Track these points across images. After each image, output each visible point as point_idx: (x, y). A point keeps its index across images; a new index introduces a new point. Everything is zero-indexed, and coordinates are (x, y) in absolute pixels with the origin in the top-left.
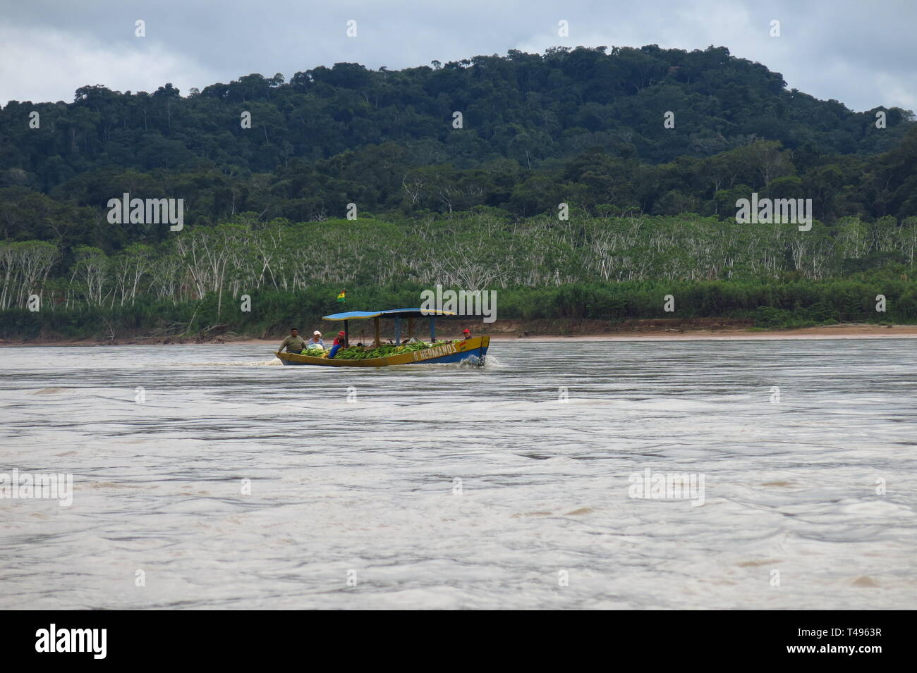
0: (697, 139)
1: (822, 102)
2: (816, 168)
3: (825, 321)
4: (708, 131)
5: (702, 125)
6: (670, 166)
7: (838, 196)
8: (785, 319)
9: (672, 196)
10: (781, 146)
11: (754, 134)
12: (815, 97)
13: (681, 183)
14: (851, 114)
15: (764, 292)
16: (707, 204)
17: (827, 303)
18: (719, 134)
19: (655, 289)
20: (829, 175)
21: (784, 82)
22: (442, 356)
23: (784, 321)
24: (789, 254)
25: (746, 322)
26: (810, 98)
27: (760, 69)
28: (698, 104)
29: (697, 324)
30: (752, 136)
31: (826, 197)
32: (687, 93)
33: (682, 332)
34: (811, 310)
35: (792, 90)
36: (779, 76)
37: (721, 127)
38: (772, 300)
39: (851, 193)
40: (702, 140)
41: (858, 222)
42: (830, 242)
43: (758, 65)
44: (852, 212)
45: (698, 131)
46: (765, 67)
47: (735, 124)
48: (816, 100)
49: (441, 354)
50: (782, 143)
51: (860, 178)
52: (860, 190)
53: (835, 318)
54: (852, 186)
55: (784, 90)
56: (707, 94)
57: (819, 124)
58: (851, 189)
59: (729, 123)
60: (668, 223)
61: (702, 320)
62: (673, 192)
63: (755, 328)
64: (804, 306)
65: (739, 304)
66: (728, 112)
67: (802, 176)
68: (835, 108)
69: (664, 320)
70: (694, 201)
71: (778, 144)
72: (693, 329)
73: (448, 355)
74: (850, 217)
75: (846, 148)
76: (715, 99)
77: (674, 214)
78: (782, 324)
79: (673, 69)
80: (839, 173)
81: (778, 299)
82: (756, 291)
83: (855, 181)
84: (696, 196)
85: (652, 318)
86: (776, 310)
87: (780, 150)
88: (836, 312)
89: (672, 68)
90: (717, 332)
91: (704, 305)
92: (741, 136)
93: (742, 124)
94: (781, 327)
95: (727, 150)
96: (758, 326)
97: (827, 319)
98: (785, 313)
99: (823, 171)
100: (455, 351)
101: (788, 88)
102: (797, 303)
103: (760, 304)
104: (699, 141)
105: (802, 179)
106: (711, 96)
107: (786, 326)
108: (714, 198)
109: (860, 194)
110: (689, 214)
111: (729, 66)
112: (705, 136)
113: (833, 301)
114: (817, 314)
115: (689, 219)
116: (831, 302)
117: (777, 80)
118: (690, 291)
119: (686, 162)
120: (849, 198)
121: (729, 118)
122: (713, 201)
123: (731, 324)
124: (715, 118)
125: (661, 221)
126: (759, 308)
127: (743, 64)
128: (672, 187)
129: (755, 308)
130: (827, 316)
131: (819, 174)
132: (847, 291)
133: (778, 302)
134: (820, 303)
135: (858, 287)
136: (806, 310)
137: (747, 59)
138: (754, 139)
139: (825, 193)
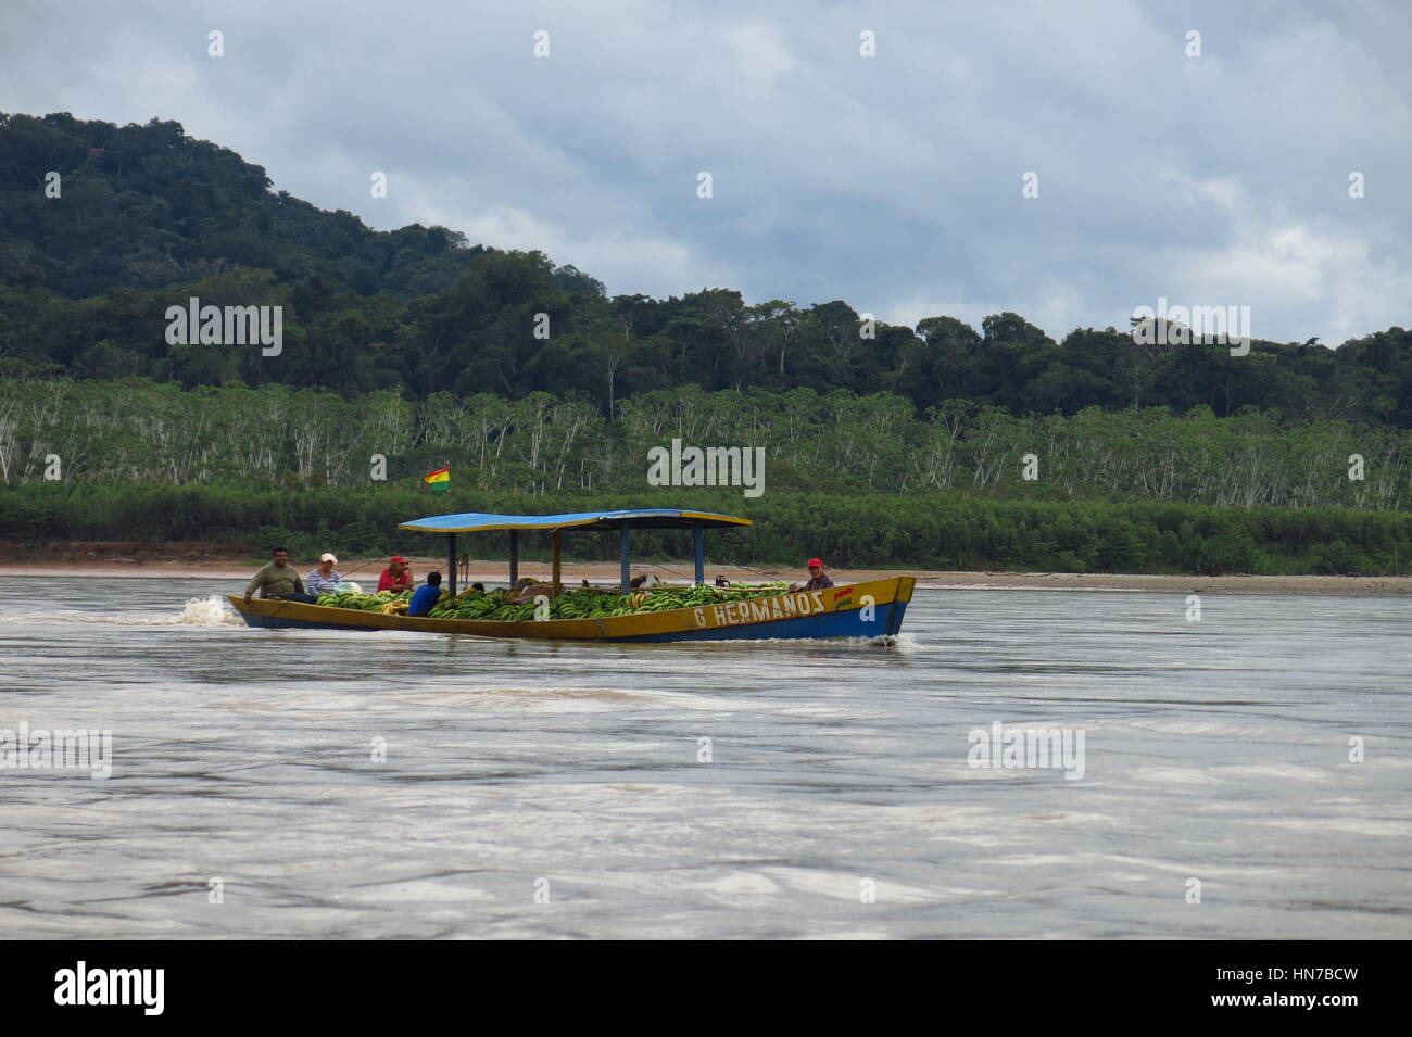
0: (134, 264)
1: (327, 214)
2: (329, 313)
3: (365, 552)
4: (151, 250)
5: (142, 241)
6: (98, 302)
7: (363, 358)
8: (302, 547)
9: (101, 350)
10: (275, 277)
11: (223, 258)
12: (314, 206)
13: (116, 329)
14: (370, 234)
15: (271, 504)
16: (159, 363)
17: (368, 523)
18: (169, 256)
19: (96, 495)
20: (349, 325)
21: (268, 179)
22: (778, 620)
23: (301, 550)
24: (290, 446)
25: (241, 551)
26: (307, 206)
27: (230, 159)
28: (137, 207)
29: (162, 552)
30: (221, 261)
31: (344, 360)
32: (118, 191)
33: (140, 563)
34: (344, 533)
35: (280, 192)
36: (259, 170)
37: (170, 245)
38: (283, 518)
39: (382, 354)
40: (141, 264)
41: (399, 400)
42: (356, 429)
43: (227, 152)
44: (384, 384)
45: (136, 251)
46: (237, 156)
47: (194, 243)
48: (317, 210)
49: (777, 614)
50: (275, 273)
51: (395, 332)
52: (394, 351)
53: (381, 548)
54: (383, 343)
55: (267, 193)
56: (149, 193)
57: (322, 247)
58: (382, 348)
59: (183, 239)
60: (103, 392)
61: (171, 545)
62: (103, 344)
63: (256, 561)
64: (332, 527)
65: (233, 523)
66: (182, 222)
67: (307, 325)
68: (345, 223)
69: (110, 544)
70: (137, 358)
71: (268, 274)
72: (158, 559)
73: (799, 618)
74: (384, 391)
75: (366, 287)
76: (162, 201)
77: (109, 378)
78: (298, 554)
79: (95, 152)
80: (364, 323)
81: (291, 516)
82: (258, 501)
83: (388, 336)
84: (140, 351)
85: (93, 541)
86: (288, 533)
87: (272, 283)
88: (382, 538)
89: (94, 150)
90: (197, 564)
91: (175, 522)
92: (203, 261)
93: (204, 242)
94: (297, 560)
95: (180, 281)
96: (259, 558)
97: (368, 548)
98: (303, 538)
99: (340, 319)
100: (821, 608)
101: (274, 190)
102: (323, 523)
103: (264, 523)
104: (136, 266)
105: (308, 330)
106: (155, 197)
107: (304, 558)
108: (169, 354)
109: (394, 356)
110: (136, 378)
111: (183, 151)
112: (147, 258)
113: (378, 520)
114: (352, 541)
115: (135, 386)
116: (374, 522)
117: (257, 177)
118: (153, 499)
119: (125, 296)
120: (380, 363)
121: (184, 231)
122: (167, 359)
123: (217, 552)
124: (163, 231)
125: (91, 388)
126: (261, 529)
127: (205, 150)
128: (102, 335)
129: (256, 530)
130: (369, 545)
131: (334, 323)
132: (400, 506)
133: (292, 519)
134: (358, 523)
135: (416, 499)
136: (335, 534)
137: (212, 142)
138: (223, 266)
139: (343, 353)
